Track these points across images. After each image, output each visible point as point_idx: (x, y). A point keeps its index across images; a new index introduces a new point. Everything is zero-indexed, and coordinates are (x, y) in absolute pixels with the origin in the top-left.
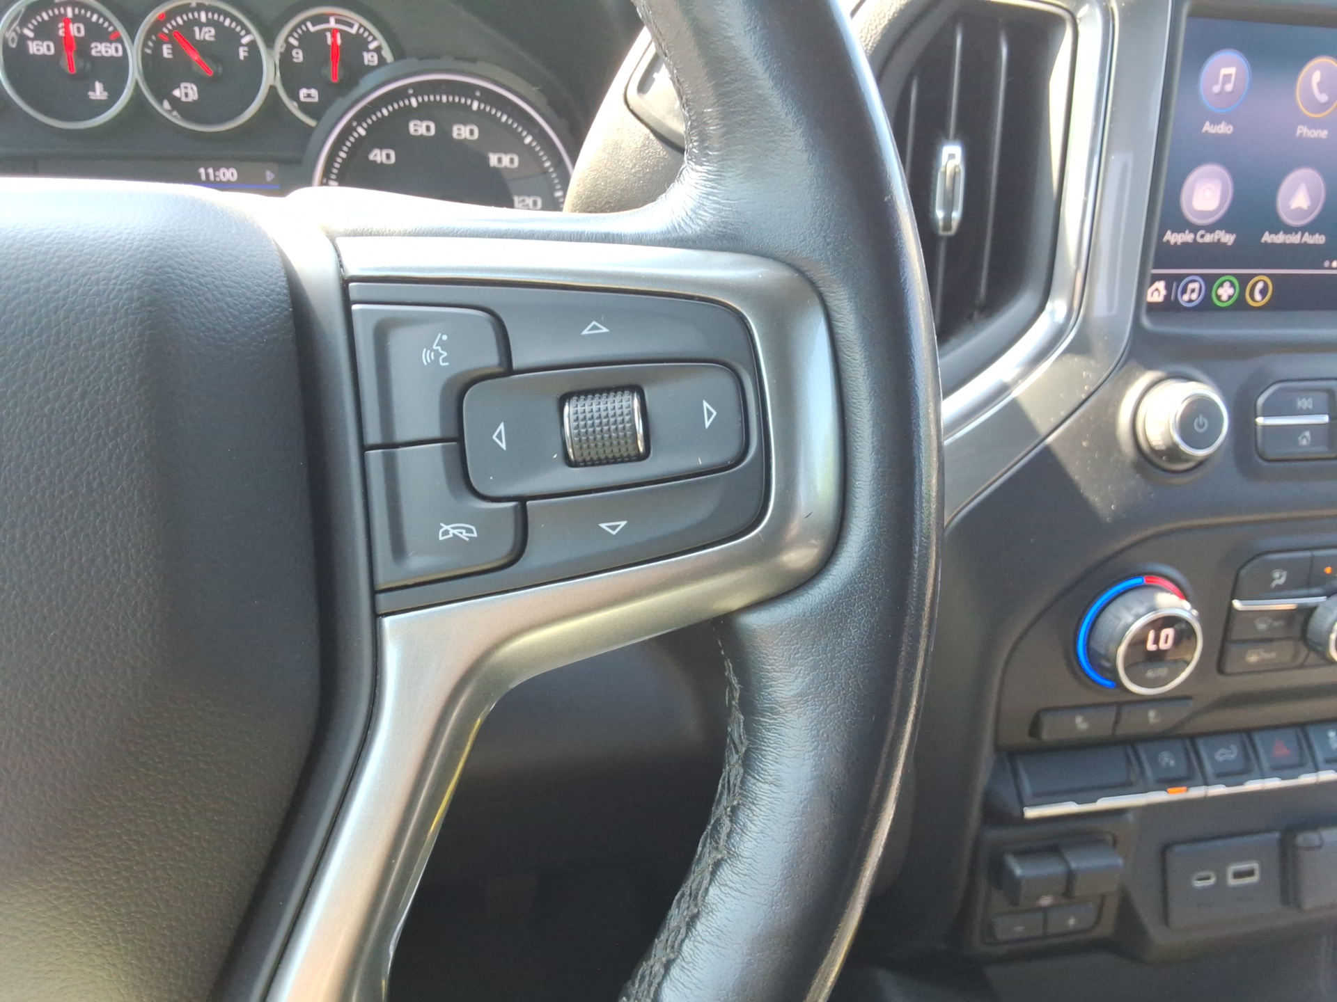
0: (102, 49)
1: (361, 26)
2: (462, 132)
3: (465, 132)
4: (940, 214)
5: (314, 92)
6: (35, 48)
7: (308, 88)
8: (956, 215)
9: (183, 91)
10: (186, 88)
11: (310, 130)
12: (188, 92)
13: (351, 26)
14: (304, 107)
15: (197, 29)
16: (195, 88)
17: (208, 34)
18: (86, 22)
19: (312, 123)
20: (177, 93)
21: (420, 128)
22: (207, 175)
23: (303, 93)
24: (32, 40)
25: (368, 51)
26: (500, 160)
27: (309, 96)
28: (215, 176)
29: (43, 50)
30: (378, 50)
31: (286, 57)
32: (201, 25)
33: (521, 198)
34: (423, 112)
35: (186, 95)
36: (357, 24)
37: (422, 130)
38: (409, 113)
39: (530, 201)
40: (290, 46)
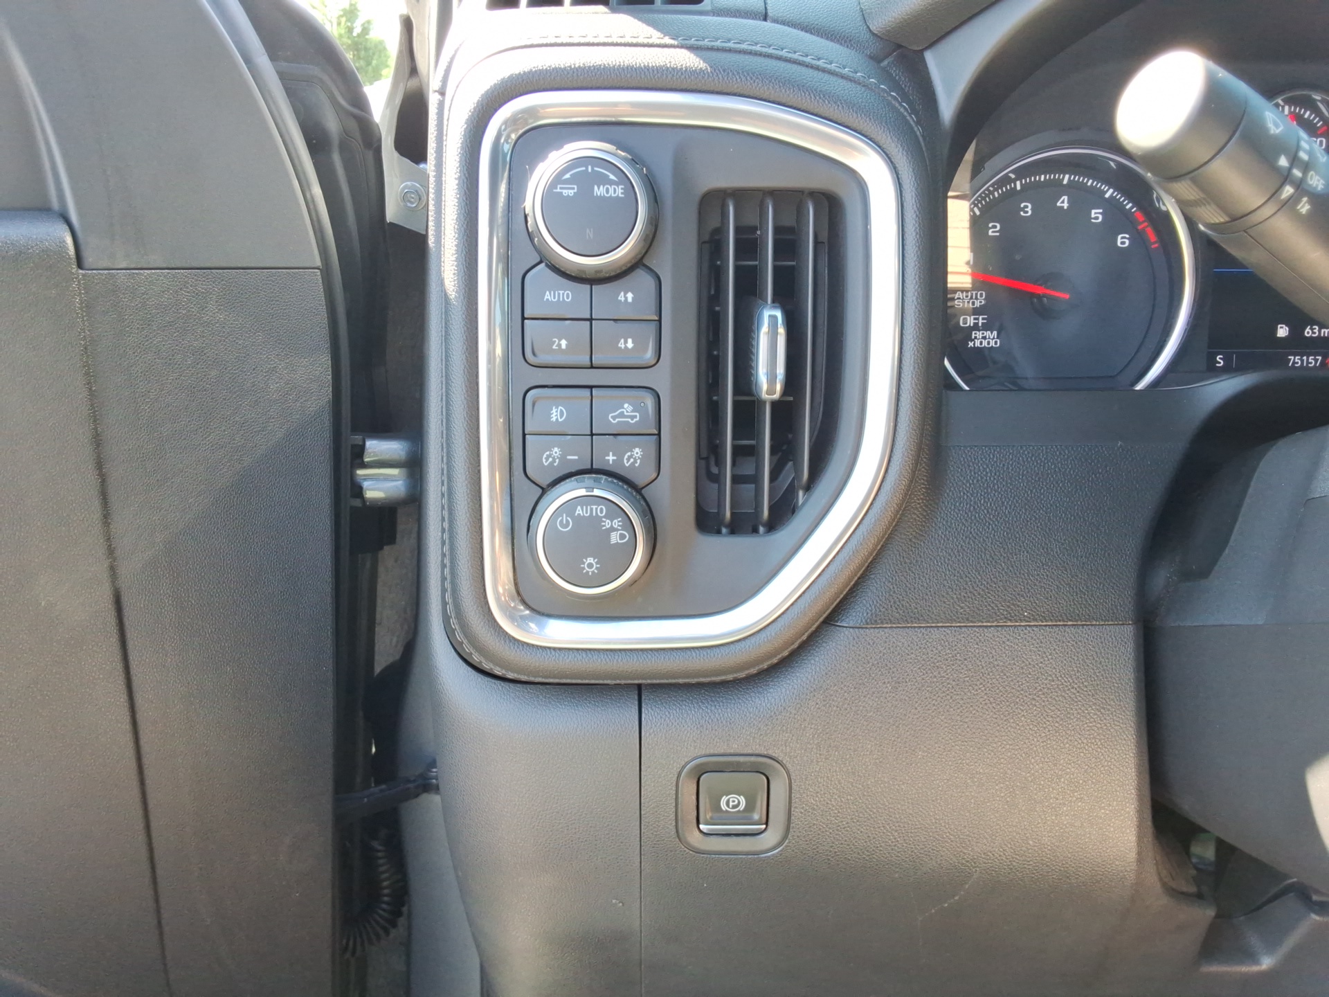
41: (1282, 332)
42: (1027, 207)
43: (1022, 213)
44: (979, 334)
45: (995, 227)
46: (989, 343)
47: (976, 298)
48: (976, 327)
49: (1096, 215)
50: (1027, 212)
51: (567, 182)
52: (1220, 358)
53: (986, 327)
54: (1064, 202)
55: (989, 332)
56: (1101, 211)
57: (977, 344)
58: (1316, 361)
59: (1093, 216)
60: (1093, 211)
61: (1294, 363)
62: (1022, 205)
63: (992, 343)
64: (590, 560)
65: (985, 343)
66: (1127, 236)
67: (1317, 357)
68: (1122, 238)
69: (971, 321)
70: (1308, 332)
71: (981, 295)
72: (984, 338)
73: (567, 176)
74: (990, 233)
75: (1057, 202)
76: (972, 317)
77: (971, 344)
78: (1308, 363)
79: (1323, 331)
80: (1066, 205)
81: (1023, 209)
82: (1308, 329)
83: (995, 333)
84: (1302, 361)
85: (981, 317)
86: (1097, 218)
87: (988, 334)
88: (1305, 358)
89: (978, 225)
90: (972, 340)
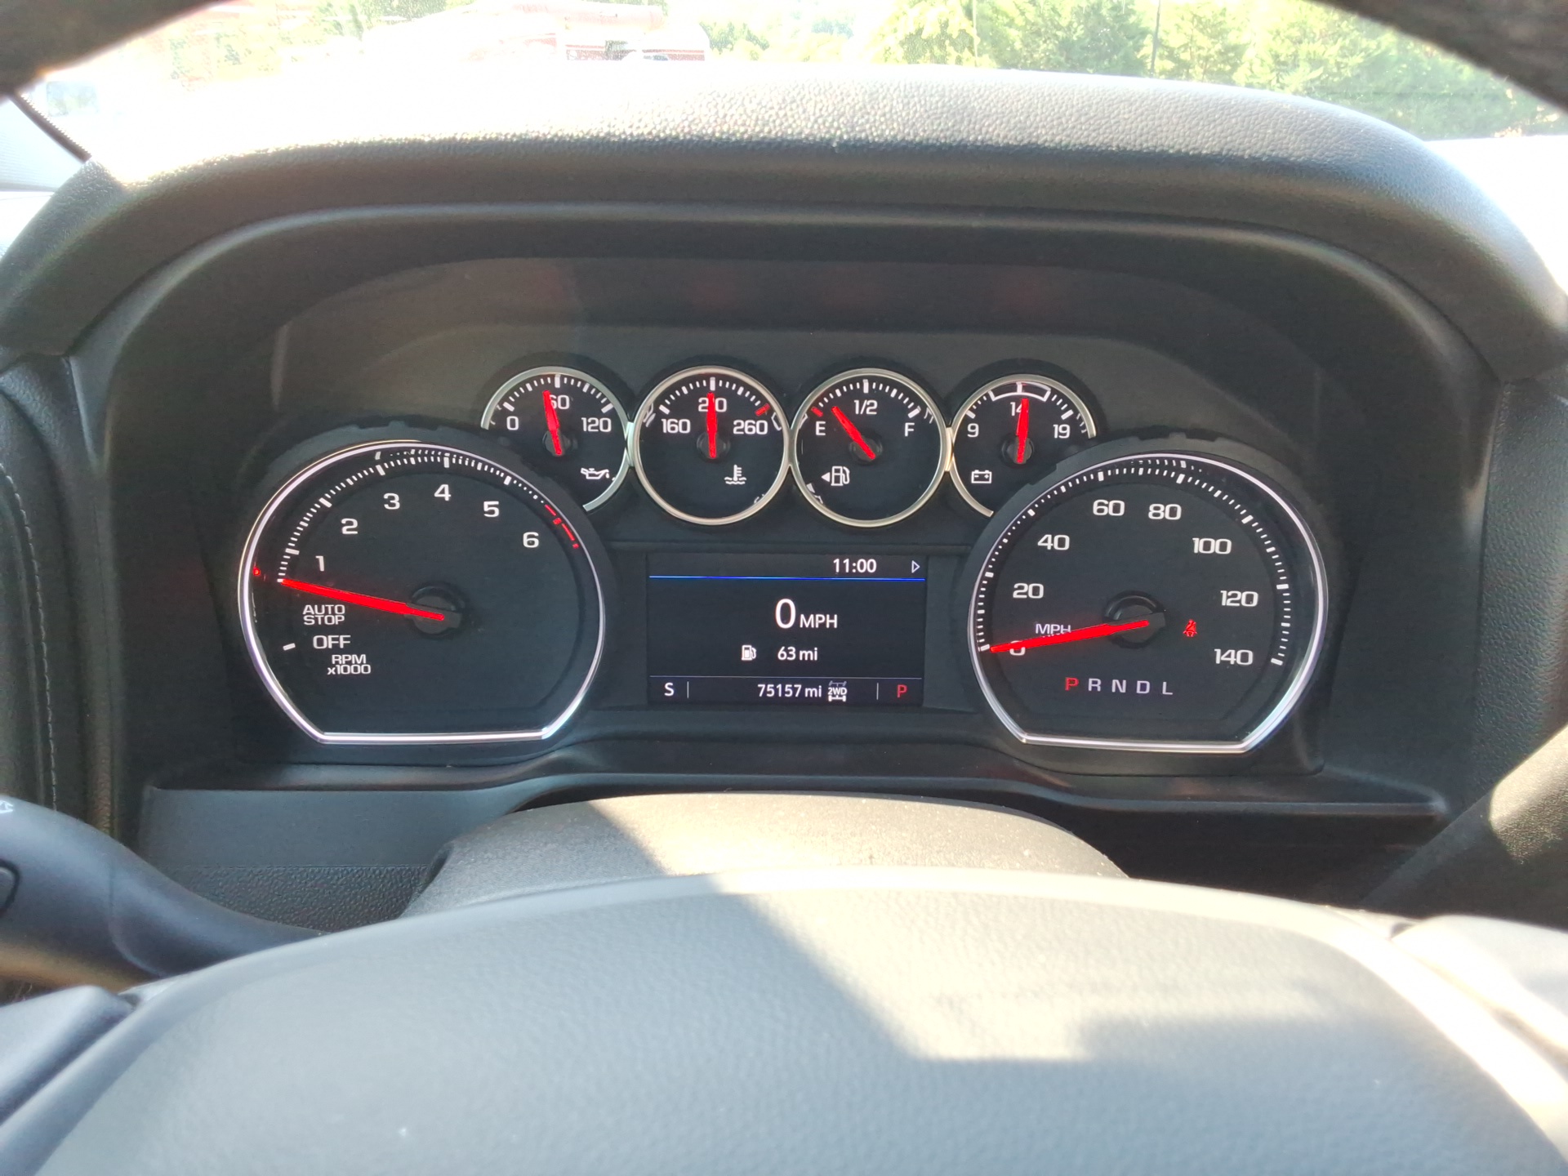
0: (746, 427)
1: (1054, 391)
2: (1161, 512)
3: (1164, 511)
5: (988, 473)
6: (667, 426)
7: (982, 470)
9: (834, 474)
10: (837, 471)
11: (986, 521)
12: (839, 476)
13: (1042, 392)
14: (974, 490)
15: (857, 402)
16: (848, 471)
17: (870, 408)
18: (730, 395)
19: (989, 513)
20: (826, 477)
21: (1104, 508)
22: (842, 566)
23: (975, 473)
24: (667, 417)
25: (1060, 422)
26: (1207, 546)
27: (981, 478)
28: (851, 567)
29: (679, 429)
30: (1074, 422)
31: (962, 433)
32: (862, 397)
33: (1230, 593)
34: (1109, 489)
35: (837, 479)
36: (1047, 388)
37: (1109, 510)
38: (1092, 490)
39: (1242, 596)
40: (967, 420)
41: (748, 654)
42: (393, 498)
43: (387, 506)
44: (342, 659)
45: (350, 523)
46: (356, 669)
47: (333, 613)
48: (336, 649)
49: (492, 508)
50: (394, 505)
52: (669, 686)
53: (347, 650)
54: (444, 492)
55: (355, 656)
56: (497, 503)
57: (340, 670)
58: (795, 690)
59: (486, 509)
60: (486, 504)
61: (766, 692)
62: (386, 496)
63: (361, 670)
65: (350, 670)
66: (536, 534)
67: (796, 686)
68: (529, 537)
69: (328, 642)
70: (782, 654)
71: (340, 610)
72: (349, 663)
74: (345, 531)
75: (435, 491)
76: (330, 637)
77: (331, 671)
78: (784, 692)
79: (801, 653)
80: (447, 496)
81: (388, 501)
82: (782, 651)
83: (363, 656)
84: (776, 691)
85: (342, 637)
86: (492, 512)
87: (353, 657)
88: (779, 686)
89: (327, 521)
90: (332, 666)
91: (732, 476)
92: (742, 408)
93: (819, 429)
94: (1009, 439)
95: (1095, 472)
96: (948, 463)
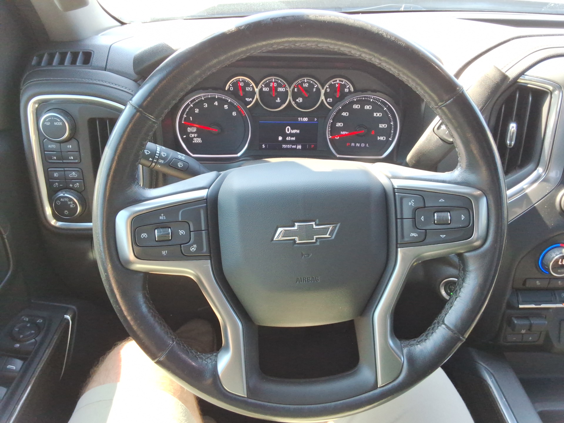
0: (280, 89)
1: (345, 82)
2: (367, 107)
4: (508, 142)
5: (331, 99)
6: (264, 89)
7: (330, 98)
8: (513, 143)
9: (299, 100)
10: (300, 99)
11: (330, 110)
12: (300, 100)
13: (342, 81)
14: (328, 103)
15: (304, 84)
16: (302, 99)
17: (306, 85)
18: (277, 82)
19: (331, 108)
20: (297, 100)
21: (356, 106)
22: (300, 119)
23: (328, 99)
24: (264, 87)
25: (346, 88)
26: (377, 115)
27: (330, 100)
28: (302, 120)
29: (266, 90)
30: (349, 88)
31: (326, 90)
32: (305, 83)
33: (381, 125)
34: (357, 102)
35: (300, 101)
36: (344, 81)
37: (357, 107)
38: (353, 103)
39: (384, 125)
40: (327, 88)
41: (280, 138)
42: (206, 105)
43: (204, 106)
44: (196, 139)
45: (197, 110)
46: (199, 141)
47: (194, 129)
48: (194, 137)
49: (226, 107)
50: (206, 106)
51: (47, 121)
52: (264, 145)
53: (197, 137)
54: (216, 103)
55: (198, 138)
56: (227, 106)
57: (195, 142)
58: (290, 146)
59: (225, 107)
60: (225, 106)
61: (284, 147)
62: (204, 104)
63: (200, 142)
64: (66, 211)
65: (197, 142)
66: (235, 112)
68: (234, 113)
69: (193, 135)
70: (287, 139)
71: (195, 129)
72: (197, 140)
73: (47, 120)
74: (196, 112)
76: (193, 134)
77: (193, 142)
78: (288, 147)
79: (291, 138)
80: (217, 104)
81: (205, 105)
82: (287, 138)
83: (200, 139)
84: (286, 146)
85: (196, 134)
86: (226, 108)
87: (198, 139)
88: (287, 145)
89: (193, 110)
90: (194, 141)
91: (277, 100)
92: (280, 85)
93: (296, 90)
94: (335, 92)
95: (354, 99)
96: (323, 97)
